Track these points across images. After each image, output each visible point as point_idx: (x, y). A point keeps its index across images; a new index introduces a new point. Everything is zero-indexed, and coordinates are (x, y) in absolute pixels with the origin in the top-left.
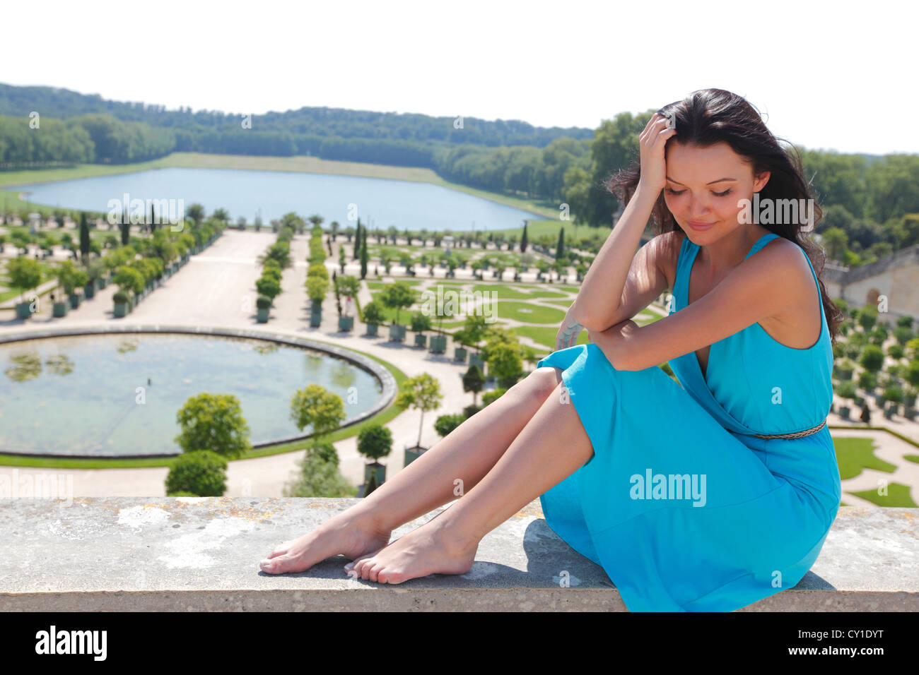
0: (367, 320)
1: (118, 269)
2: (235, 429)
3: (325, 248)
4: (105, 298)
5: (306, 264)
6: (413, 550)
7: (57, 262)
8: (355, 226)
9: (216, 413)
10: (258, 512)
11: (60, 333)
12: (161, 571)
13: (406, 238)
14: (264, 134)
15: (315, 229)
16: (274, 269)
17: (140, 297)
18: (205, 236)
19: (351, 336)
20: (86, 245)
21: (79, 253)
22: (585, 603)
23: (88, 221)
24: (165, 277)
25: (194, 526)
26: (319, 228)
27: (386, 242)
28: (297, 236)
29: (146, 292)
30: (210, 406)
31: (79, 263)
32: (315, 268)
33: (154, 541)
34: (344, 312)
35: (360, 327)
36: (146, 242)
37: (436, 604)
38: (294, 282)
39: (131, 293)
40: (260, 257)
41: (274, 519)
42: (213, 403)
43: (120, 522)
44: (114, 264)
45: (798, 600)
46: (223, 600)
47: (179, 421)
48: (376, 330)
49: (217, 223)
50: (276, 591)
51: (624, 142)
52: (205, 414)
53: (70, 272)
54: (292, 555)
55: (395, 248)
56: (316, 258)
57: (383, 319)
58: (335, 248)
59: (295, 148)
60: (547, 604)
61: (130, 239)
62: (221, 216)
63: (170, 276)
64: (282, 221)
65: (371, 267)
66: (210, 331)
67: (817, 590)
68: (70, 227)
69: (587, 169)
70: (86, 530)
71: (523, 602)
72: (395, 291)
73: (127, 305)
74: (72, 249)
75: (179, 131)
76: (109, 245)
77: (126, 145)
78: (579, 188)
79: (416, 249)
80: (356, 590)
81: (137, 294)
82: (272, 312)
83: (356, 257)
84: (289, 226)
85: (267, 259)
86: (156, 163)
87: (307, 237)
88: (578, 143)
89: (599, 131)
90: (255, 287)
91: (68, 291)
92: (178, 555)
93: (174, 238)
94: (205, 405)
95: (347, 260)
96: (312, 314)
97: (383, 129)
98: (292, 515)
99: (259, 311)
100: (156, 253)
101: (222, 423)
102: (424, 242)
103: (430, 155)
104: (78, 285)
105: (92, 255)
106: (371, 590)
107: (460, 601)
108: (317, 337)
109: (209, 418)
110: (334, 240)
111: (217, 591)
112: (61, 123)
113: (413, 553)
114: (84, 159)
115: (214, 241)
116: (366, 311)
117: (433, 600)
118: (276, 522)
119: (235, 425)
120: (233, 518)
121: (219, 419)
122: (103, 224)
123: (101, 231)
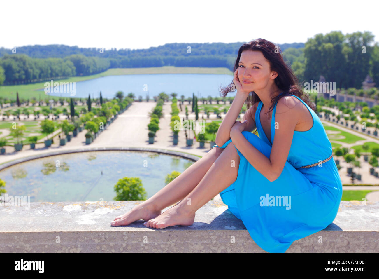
0: (199, 140)
1: (87, 123)
2: (140, 193)
3: (179, 108)
4: (82, 136)
5: (170, 116)
6: (169, 215)
7: (61, 121)
8: (192, 97)
9: (131, 186)
10: (115, 206)
11: (63, 152)
12: (76, 225)
13: (216, 100)
14: (148, 58)
15: (173, 99)
16: (155, 119)
17: (97, 135)
18: (124, 105)
19: (192, 148)
20: (73, 113)
21: (70, 116)
22: (237, 236)
23: (73, 102)
24: (107, 125)
25: (90, 211)
26: (176, 99)
27: (207, 103)
28: (165, 103)
29: (99, 132)
30: (129, 183)
31: (70, 121)
32: (174, 117)
33: (75, 216)
34: (188, 137)
35: (197, 144)
36: (98, 110)
37: (178, 237)
38: (165, 124)
39: (93, 133)
40: (149, 113)
41: (121, 208)
42: (130, 182)
43: (63, 210)
44: (85, 120)
45: (328, 235)
46: (97, 235)
47: (115, 190)
48: (204, 145)
49: (130, 99)
50: (117, 231)
51: (320, 48)
52: (127, 186)
53: (66, 125)
54: (122, 219)
55: (211, 106)
56: (174, 113)
57: (207, 139)
58: (183, 107)
59: (163, 63)
60: (222, 237)
61: (92, 109)
62: (131, 96)
63: (109, 124)
64: (158, 96)
65: (200, 115)
66: (128, 148)
67: (336, 231)
68: (66, 105)
69: (302, 62)
70: (51, 213)
71: (212, 236)
72: (212, 126)
73: (91, 139)
74: (67, 115)
75: (112, 59)
76: (83, 112)
77: (88, 67)
78: (299, 72)
79: (221, 105)
80: (146, 231)
81: (95, 133)
82: (156, 139)
83: (193, 111)
84: (162, 99)
85: (152, 114)
86: (102, 74)
87: (170, 103)
88: (297, 50)
89: (307, 43)
90: (147, 128)
91: (66, 134)
92: (83, 221)
93: (110, 107)
94: (126, 183)
95: (189, 113)
96: (174, 139)
97: (203, 51)
98: (128, 207)
99: (149, 139)
100: (103, 114)
101: (134, 191)
102: (225, 102)
103: (225, 61)
104: (70, 131)
105: (76, 117)
106: (152, 231)
107: (187, 236)
108: (177, 149)
109: (128, 189)
110: (183, 104)
111: (95, 232)
112: (61, 60)
113: (169, 216)
114: (71, 75)
115: (128, 108)
116: (199, 136)
117: (176, 235)
118: (121, 209)
119: (140, 191)
120: (105, 208)
121: (132, 189)
122: (80, 103)
123: (79, 106)
